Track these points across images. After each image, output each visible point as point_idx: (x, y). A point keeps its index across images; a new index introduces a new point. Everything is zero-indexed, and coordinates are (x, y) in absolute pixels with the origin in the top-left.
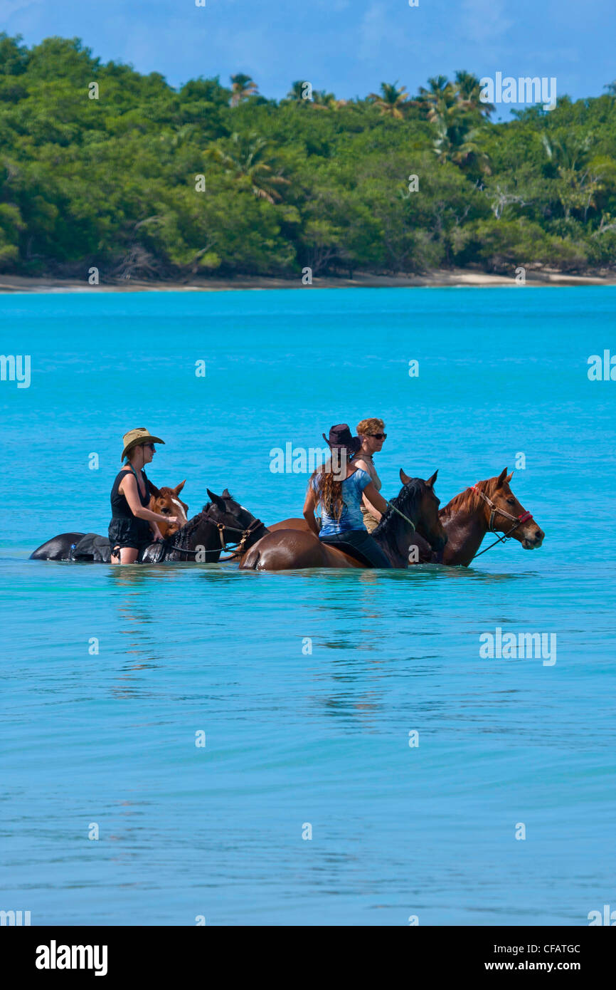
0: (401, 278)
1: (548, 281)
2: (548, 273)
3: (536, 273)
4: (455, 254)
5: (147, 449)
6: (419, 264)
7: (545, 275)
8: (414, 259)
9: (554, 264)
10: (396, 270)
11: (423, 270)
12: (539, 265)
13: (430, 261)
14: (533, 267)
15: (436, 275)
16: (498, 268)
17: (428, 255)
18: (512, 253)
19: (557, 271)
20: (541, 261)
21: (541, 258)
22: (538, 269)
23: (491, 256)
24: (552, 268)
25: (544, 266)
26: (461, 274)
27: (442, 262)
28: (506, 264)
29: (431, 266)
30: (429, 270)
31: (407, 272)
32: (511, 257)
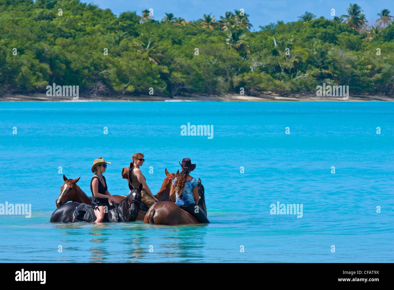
0: (212, 97)
1: (274, 99)
2: (274, 96)
3: (269, 96)
4: (235, 87)
5: (102, 167)
6: (219, 91)
7: (273, 97)
8: (217, 89)
9: (277, 92)
10: (210, 94)
11: (221, 94)
12: (270, 92)
13: (223, 90)
14: (268, 93)
15: (226, 96)
16: (253, 93)
17: (223, 88)
18: (259, 87)
19: (278, 95)
20: (271, 91)
21: (271, 89)
22: (270, 94)
23: (250, 88)
24: (276, 93)
25: (272, 93)
26: (236, 96)
27: (229, 91)
28: (256, 92)
29: (224, 92)
30: (223, 94)
31: (214, 95)
32: (258, 89)
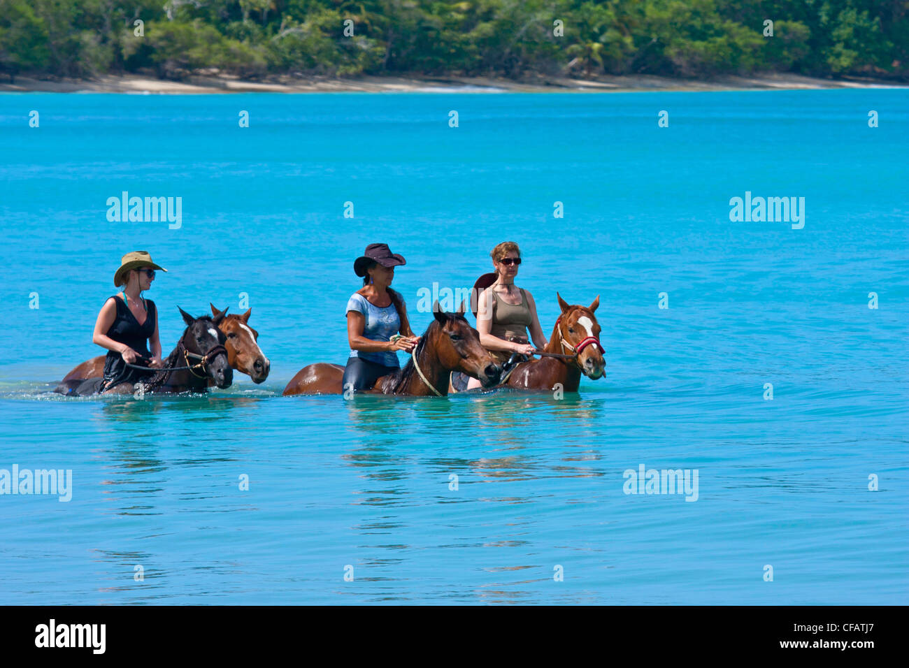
0: (67, 82)
1: (225, 88)
2: (226, 79)
3: (213, 80)
4: (125, 58)
6: (85, 68)
7: (221, 82)
8: (81, 64)
9: (231, 69)
10: (62, 75)
11: (89, 74)
12: (215, 70)
13: (97, 66)
14: (209, 73)
15: (105, 80)
16: (173, 73)
17: (96, 59)
18: (187, 57)
19: (234, 77)
20: (217, 67)
21: (218, 63)
22: (214, 75)
23: (164, 61)
24: (229, 73)
25: (221, 72)
26: (129, 80)
27: (111, 67)
28: (180, 70)
29: (98, 71)
30: (97, 75)
31: (74, 77)
32: (185, 61)
